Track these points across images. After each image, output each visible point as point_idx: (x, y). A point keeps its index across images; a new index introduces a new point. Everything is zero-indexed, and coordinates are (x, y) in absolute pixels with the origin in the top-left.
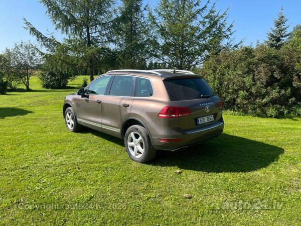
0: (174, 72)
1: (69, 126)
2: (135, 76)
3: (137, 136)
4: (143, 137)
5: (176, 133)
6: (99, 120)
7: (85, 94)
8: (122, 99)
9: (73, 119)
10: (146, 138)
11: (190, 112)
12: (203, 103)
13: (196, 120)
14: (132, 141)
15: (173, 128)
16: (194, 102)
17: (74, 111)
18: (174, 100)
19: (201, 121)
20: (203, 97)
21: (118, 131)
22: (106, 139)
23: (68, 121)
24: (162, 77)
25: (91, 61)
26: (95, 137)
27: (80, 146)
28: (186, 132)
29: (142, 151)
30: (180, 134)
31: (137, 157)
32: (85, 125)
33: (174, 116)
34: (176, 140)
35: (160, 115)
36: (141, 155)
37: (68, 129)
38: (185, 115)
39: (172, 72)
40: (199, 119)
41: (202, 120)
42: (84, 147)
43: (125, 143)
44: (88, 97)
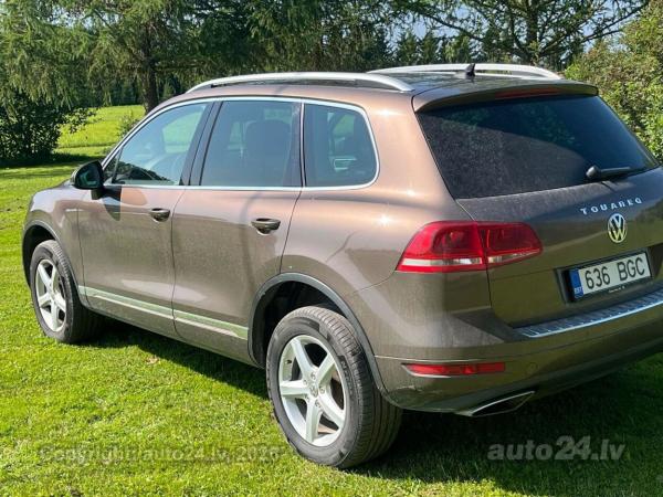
0: (471, 74)
1: (50, 319)
2: (301, 98)
3: (316, 355)
4: (341, 359)
5: (475, 337)
6: (164, 289)
7: (107, 184)
8: (254, 198)
9: (61, 287)
10: (352, 360)
11: (537, 246)
12: (597, 201)
13: (568, 279)
14: (296, 374)
15: (460, 317)
16: (554, 198)
17: (66, 255)
18: (466, 195)
19: (589, 282)
20: (596, 178)
21: (240, 332)
22: (198, 369)
23: (42, 300)
24: (413, 96)
25: (146, 43)
26: (153, 360)
27: (90, 399)
28: (524, 332)
29: (339, 415)
30: (495, 340)
31: (320, 442)
32: (109, 312)
33: (467, 262)
34: (478, 368)
35: (408, 262)
36: (335, 435)
37: (45, 331)
38: (515, 255)
39: (462, 76)
40: (582, 273)
41: (594, 276)
42: (105, 405)
43: (270, 384)
44: (116, 194)
